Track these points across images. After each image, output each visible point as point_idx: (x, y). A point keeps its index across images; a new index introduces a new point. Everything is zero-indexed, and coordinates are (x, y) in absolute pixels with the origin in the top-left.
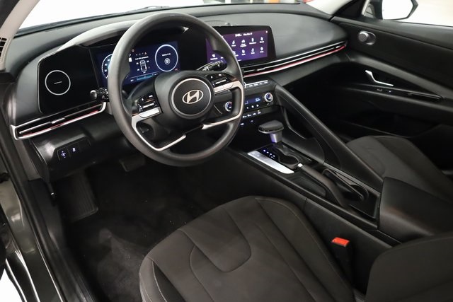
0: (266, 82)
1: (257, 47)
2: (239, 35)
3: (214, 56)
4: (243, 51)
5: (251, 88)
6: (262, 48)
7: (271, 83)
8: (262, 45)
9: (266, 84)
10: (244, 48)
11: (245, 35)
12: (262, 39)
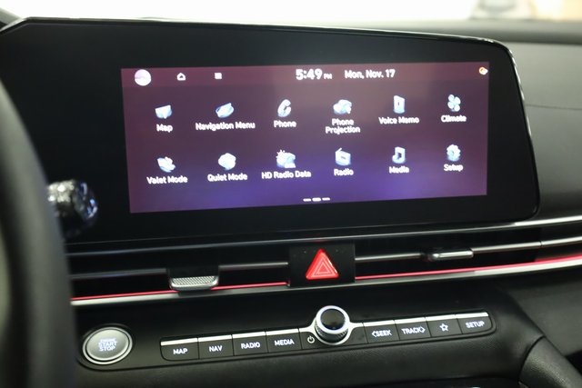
0: (475, 320)
1: (425, 140)
2: (315, 73)
3: (166, 164)
4: (342, 157)
5: (383, 343)
6: (454, 152)
7: (507, 323)
8: (453, 134)
9: (476, 334)
10: (345, 142)
11: (349, 74)
12: (454, 103)
